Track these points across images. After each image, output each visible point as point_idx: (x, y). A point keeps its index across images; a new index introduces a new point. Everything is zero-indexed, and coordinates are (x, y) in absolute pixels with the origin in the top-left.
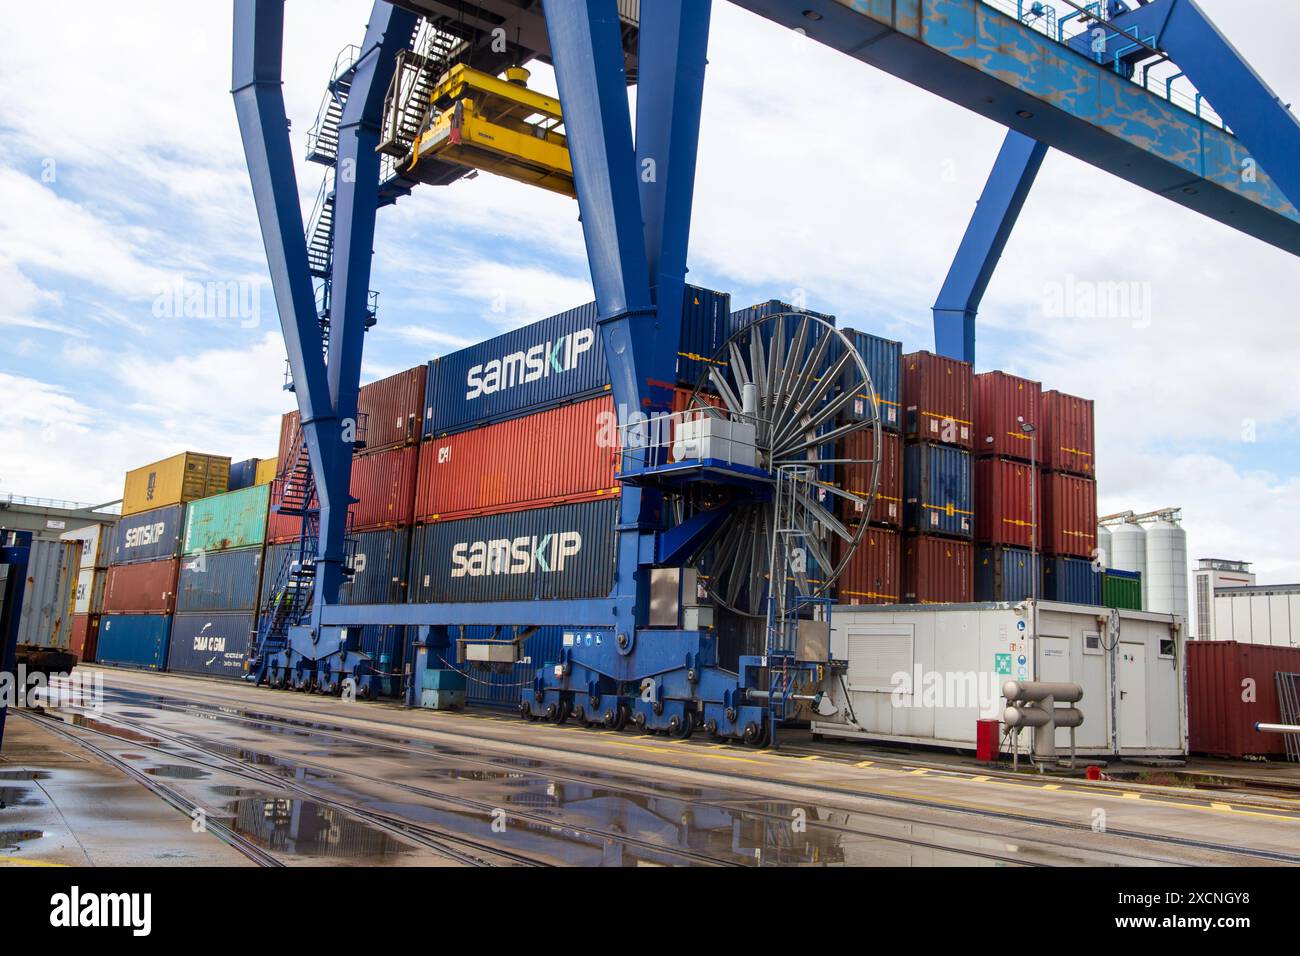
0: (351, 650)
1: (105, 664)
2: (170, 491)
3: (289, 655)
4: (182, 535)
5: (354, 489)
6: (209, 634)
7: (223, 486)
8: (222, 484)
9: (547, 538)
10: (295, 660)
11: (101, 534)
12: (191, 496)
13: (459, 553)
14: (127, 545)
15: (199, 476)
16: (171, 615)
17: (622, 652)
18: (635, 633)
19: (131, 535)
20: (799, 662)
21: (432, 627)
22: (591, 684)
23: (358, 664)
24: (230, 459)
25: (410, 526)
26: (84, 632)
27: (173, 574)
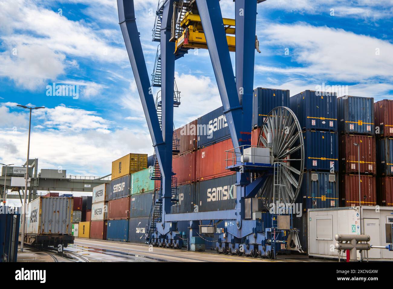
0: (173, 231)
1: (110, 240)
2: (126, 170)
3: (157, 233)
4: (130, 187)
5: (174, 170)
6: (141, 226)
7: (145, 166)
8: (145, 165)
9: (232, 186)
10: (159, 235)
11: (106, 188)
12: (133, 171)
13: (209, 193)
14: (114, 192)
15: (135, 163)
16: (129, 219)
17: (239, 228)
18: (241, 221)
19: (115, 188)
20: (279, 230)
21: (193, 221)
22: (232, 240)
23: (175, 236)
24: (147, 155)
25: (195, 182)
26: (103, 227)
27: (128, 202)
